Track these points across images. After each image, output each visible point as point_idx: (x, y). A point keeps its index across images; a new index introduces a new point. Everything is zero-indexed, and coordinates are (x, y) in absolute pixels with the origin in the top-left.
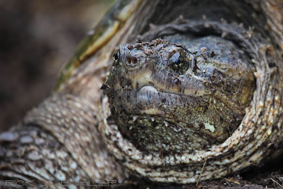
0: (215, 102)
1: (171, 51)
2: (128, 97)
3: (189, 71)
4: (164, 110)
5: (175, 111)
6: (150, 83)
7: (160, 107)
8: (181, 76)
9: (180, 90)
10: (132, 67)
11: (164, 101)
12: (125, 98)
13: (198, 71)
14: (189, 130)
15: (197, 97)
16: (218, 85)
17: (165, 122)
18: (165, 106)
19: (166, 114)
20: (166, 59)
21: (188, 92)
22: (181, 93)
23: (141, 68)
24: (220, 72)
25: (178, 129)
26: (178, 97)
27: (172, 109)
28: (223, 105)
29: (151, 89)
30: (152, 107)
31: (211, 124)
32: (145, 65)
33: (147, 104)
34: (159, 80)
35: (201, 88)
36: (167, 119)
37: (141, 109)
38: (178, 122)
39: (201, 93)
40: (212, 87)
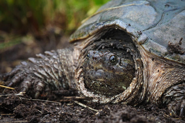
0: (127, 78)
1: (110, 55)
2: (92, 73)
3: (118, 64)
4: (106, 80)
5: (111, 80)
6: (101, 68)
7: (105, 79)
8: (114, 66)
9: (113, 72)
10: (94, 61)
11: (107, 76)
12: (91, 74)
13: (121, 64)
14: (116, 88)
15: (120, 75)
16: (129, 71)
17: (106, 85)
18: (107, 78)
19: (107, 81)
20: (108, 58)
21: (117, 73)
22: (114, 73)
23: (98, 62)
24: (130, 65)
25: (111, 88)
26: (113, 75)
27: (110, 80)
28: (130, 79)
29: (102, 71)
30: (101, 78)
31: (125, 87)
32: (100, 61)
33: (99, 77)
34: (105, 67)
35: (122, 71)
36: (107, 84)
37: (97, 79)
38: (112, 85)
39: (122, 73)
40: (126, 71)
